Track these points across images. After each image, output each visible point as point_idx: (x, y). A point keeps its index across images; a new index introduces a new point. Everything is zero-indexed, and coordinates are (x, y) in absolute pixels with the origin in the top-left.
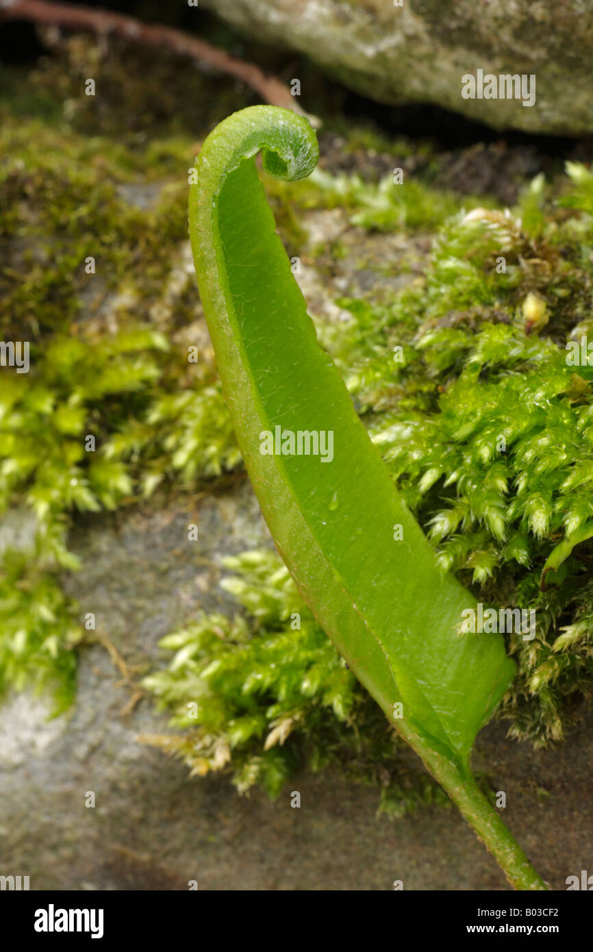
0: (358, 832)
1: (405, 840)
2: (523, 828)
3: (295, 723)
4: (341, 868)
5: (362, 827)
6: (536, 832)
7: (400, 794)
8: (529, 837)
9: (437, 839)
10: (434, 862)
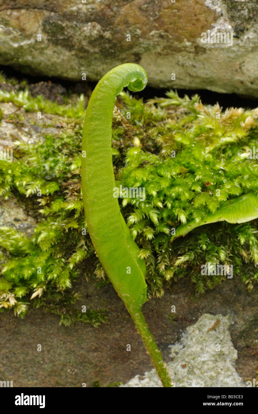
0: (40, 331)
1: (61, 334)
2: (114, 330)
3: (44, 289)
4: (30, 344)
5: (42, 329)
6: (120, 332)
7: (68, 317)
8: (117, 333)
9: (75, 334)
10: (72, 342)
